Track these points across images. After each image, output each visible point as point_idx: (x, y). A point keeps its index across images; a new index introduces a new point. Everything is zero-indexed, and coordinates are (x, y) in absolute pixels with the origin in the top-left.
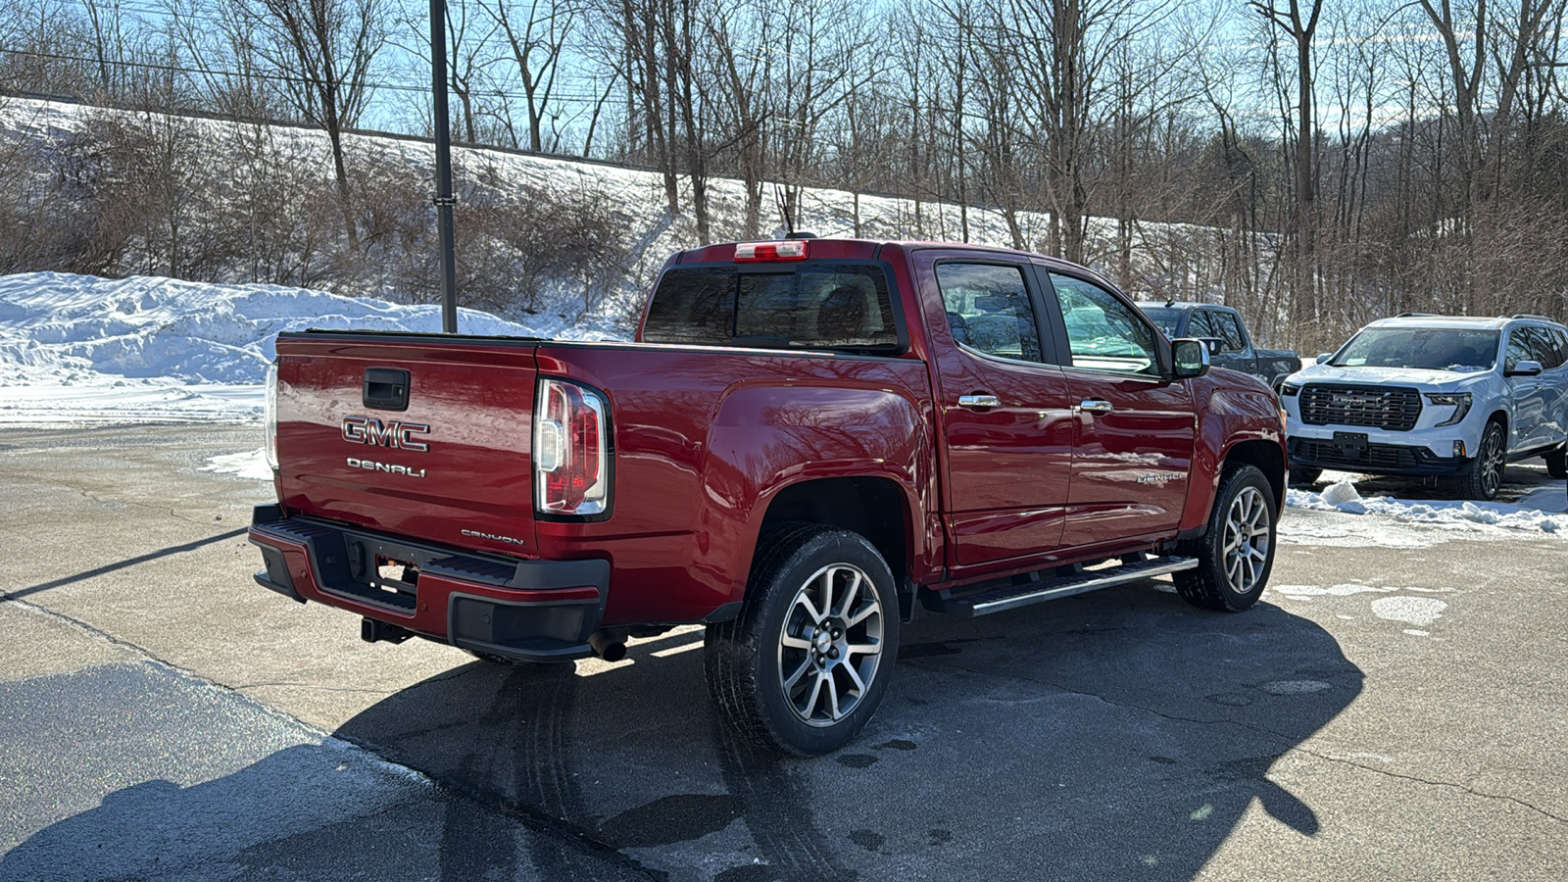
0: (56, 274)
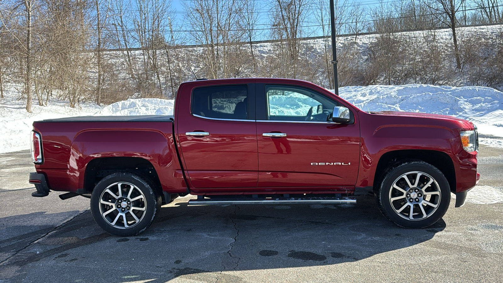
0: (350, 87)
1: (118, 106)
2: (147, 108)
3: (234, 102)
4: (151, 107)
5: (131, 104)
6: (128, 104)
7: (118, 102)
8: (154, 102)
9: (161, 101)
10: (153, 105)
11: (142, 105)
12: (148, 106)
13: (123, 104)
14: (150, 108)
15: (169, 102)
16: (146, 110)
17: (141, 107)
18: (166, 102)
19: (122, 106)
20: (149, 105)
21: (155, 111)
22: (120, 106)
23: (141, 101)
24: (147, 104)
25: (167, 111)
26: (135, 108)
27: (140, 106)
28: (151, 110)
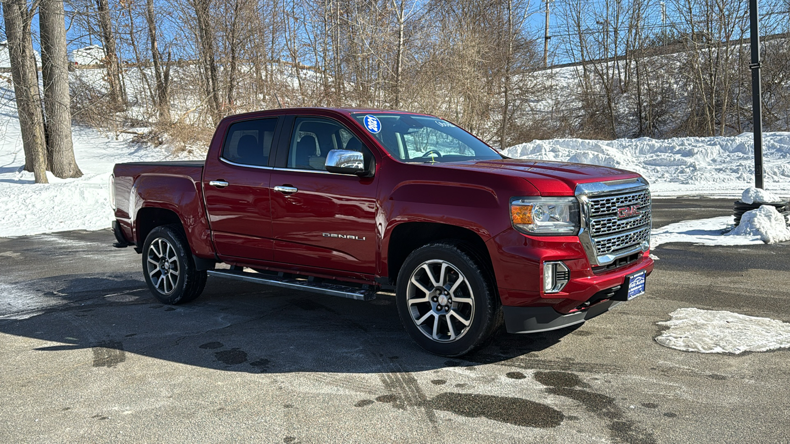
1: (517, 150)
2: (556, 155)
3: (719, 144)
4: (564, 152)
5: (536, 148)
6: (531, 149)
7: (517, 146)
8: (571, 144)
9: (582, 142)
10: (567, 150)
11: (551, 149)
12: (559, 151)
13: (525, 147)
14: (561, 154)
15: (596, 145)
16: (554, 157)
17: (547, 153)
18: (591, 144)
19: (522, 151)
20: (560, 149)
21: (569, 158)
22: (519, 151)
23: (552, 143)
24: (559, 148)
25: (586, 159)
26: (538, 154)
27: (548, 150)
28: (562, 156)
